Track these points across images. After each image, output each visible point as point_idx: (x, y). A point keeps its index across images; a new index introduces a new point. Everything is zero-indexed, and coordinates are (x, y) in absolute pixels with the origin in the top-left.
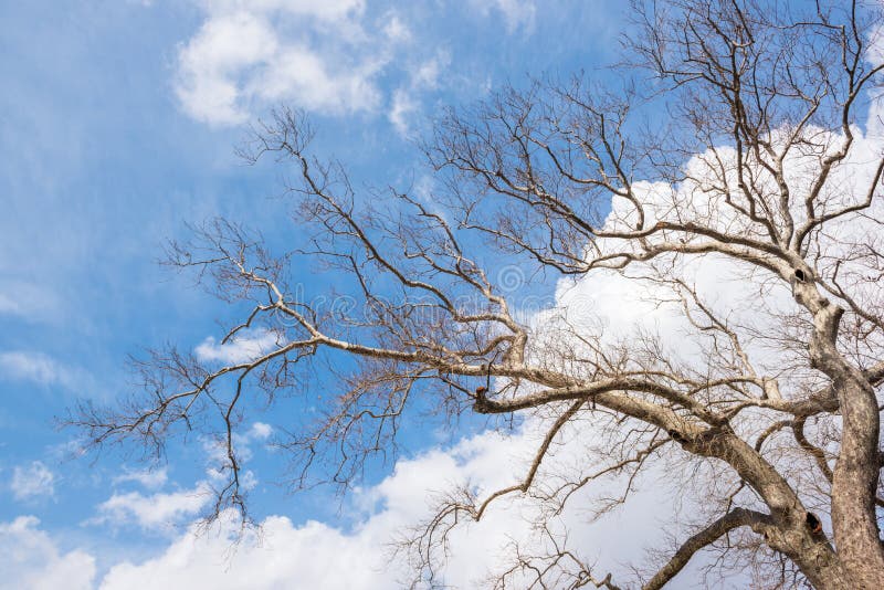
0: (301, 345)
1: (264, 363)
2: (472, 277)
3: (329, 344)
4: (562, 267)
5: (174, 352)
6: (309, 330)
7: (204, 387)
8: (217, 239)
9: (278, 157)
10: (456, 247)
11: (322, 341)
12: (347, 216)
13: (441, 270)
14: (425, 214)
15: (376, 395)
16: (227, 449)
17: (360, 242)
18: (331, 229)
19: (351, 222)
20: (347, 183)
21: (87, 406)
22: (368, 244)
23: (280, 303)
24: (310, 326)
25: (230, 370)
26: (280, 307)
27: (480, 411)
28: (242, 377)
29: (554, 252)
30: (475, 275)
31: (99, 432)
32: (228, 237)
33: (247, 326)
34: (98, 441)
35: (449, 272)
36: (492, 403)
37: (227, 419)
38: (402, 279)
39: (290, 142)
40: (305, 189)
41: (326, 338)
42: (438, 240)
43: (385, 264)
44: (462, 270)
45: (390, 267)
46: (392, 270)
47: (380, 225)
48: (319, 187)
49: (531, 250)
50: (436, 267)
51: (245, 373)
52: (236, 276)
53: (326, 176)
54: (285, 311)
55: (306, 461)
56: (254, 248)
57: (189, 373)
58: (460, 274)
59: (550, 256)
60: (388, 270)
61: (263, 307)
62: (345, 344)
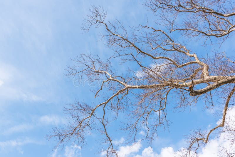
0: (122, 90)
1: (110, 101)
2: (181, 50)
3: (132, 88)
4: (217, 35)
5: (79, 103)
6: (123, 85)
7: (92, 113)
8: (84, 62)
9: (96, 26)
10: (171, 40)
11: (129, 87)
12: (126, 40)
13: (167, 50)
14: (155, 31)
15: (154, 104)
16: (105, 134)
17: (133, 48)
18: (121, 46)
19: (128, 41)
20: (123, 28)
21: (55, 129)
22: (137, 48)
23: (111, 78)
24: (123, 83)
25: (99, 106)
26: (111, 79)
27: (193, 95)
28: (104, 107)
29: (212, 31)
30: (182, 49)
31: (62, 138)
32: (87, 60)
33: (102, 89)
34: (62, 141)
35: (171, 50)
36: (197, 91)
37: (103, 123)
38: (153, 57)
39: (99, 19)
40: (109, 35)
41: (130, 86)
42: (164, 40)
43: (145, 53)
44: (175, 48)
45: (147, 54)
46: (148, 55)
47: (140, 40)
48: (113, 32)
49: (202, 33)
50: (165, 50)
51: (105, 105)
52: (93, 72)
53: (114, 27)
54: (113, 80)
55: (135, 133)
56: (97, 61)
57: (86, 110)
58: (176, 50)
59: (212, 33)
60: (147, 55)
61: (105, 81)
62: (137, 86)
